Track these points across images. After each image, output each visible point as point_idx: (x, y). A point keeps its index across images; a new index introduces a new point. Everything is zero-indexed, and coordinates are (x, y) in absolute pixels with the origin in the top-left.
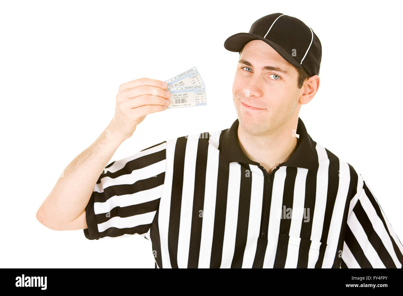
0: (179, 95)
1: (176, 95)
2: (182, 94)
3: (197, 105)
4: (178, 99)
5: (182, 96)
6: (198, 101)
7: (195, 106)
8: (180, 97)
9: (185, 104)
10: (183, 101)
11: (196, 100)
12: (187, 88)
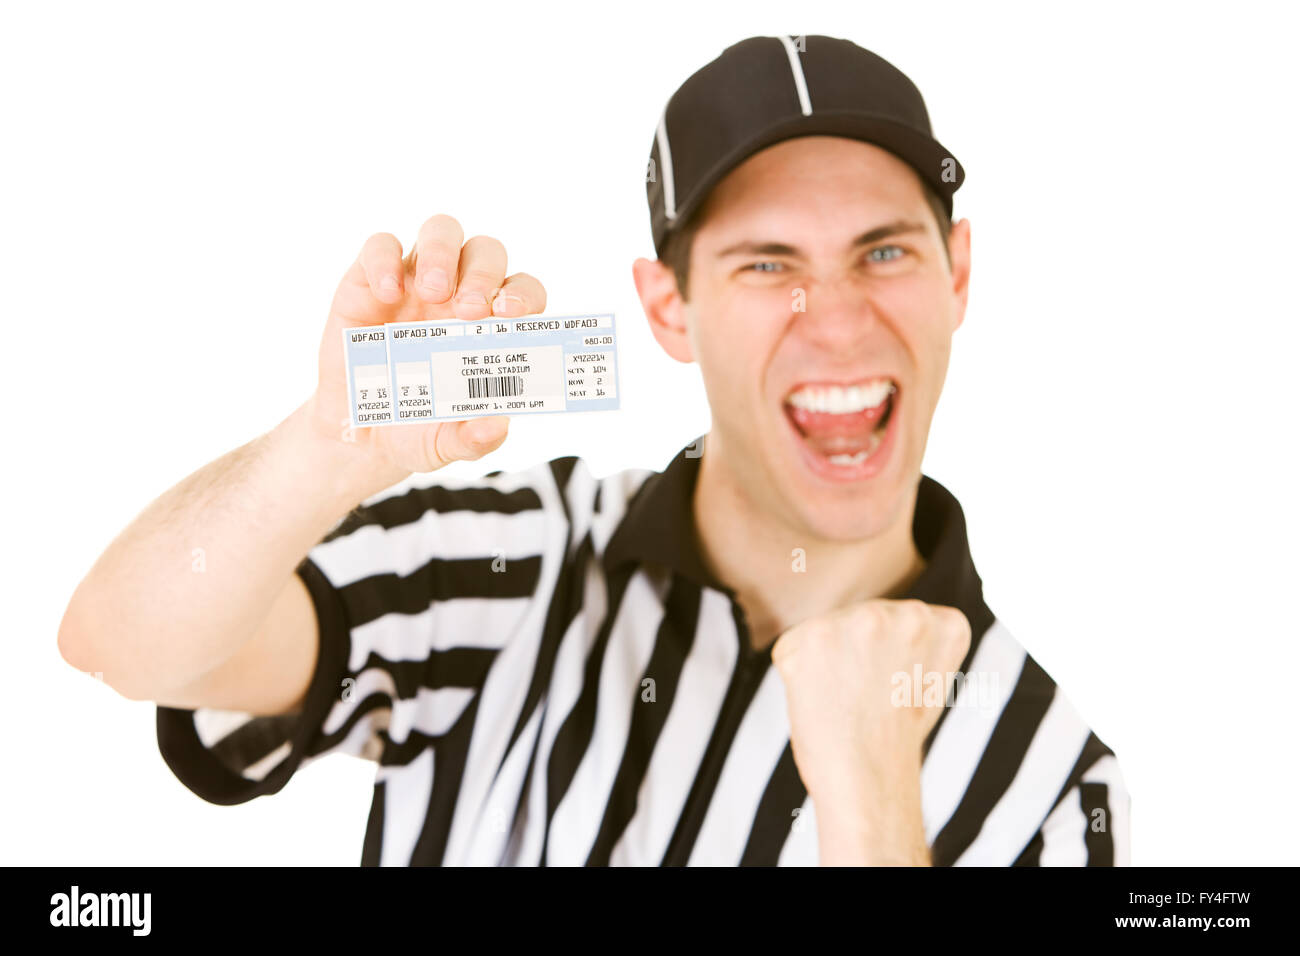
0: (486, 360)
1: (473, 361)
2: (502, 354)
3: (571, 408)
4: (482, 376)
5: (504, 364)
6: (577, 388)
7: (562, 412)
8: (494, 368)
9: (512, 399)
10: (507, 387)
11: (570, 383)
12: (526, 327)
